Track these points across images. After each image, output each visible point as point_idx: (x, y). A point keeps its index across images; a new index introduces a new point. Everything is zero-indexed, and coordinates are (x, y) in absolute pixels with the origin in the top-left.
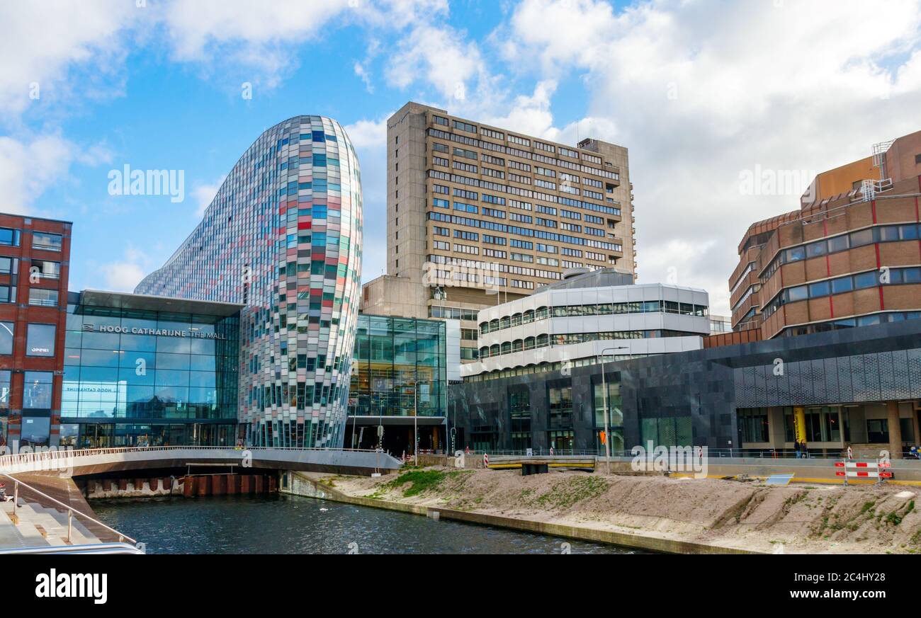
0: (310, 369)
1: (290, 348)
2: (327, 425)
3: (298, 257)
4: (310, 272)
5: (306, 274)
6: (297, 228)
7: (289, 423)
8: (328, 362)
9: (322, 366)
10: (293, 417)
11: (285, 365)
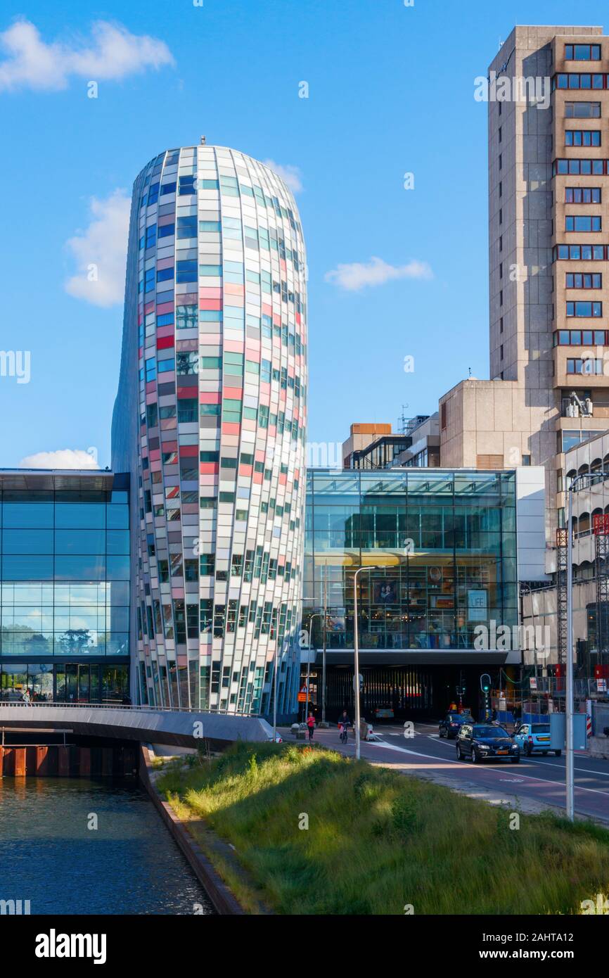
0: (192, 577)
1: (159, 545)
2: (227, 670)
3: (159, 395)
4: (176, 419)
5: (172, 423)
6: (154, 348)
7: (165, 664)
8: (221, 565)
9: (210, 571)
10: (171, 656)
11: (154, 572)
